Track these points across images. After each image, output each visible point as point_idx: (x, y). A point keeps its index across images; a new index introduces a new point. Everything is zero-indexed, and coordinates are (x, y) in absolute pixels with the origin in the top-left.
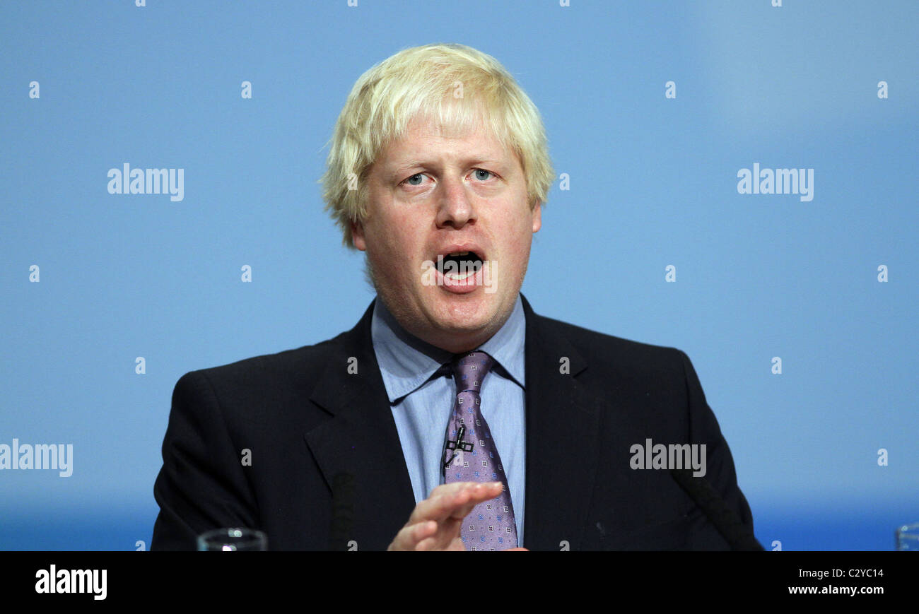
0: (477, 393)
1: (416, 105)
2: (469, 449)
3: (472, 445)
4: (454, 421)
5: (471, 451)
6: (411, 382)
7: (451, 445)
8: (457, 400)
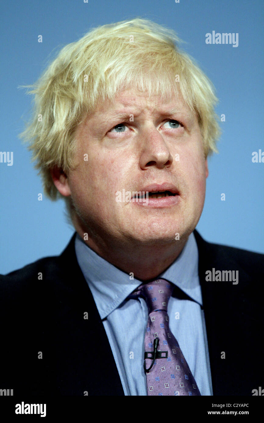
0: (165, 311)
1: (122, 76)
2: (165, 356)
3: (167, 353)
4: (149, 336)
5: (166, 357)
6: (109, 305)
7: (150, 355)
8: (149, 319)
